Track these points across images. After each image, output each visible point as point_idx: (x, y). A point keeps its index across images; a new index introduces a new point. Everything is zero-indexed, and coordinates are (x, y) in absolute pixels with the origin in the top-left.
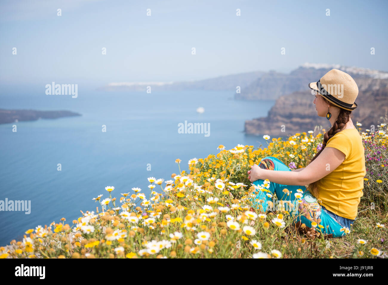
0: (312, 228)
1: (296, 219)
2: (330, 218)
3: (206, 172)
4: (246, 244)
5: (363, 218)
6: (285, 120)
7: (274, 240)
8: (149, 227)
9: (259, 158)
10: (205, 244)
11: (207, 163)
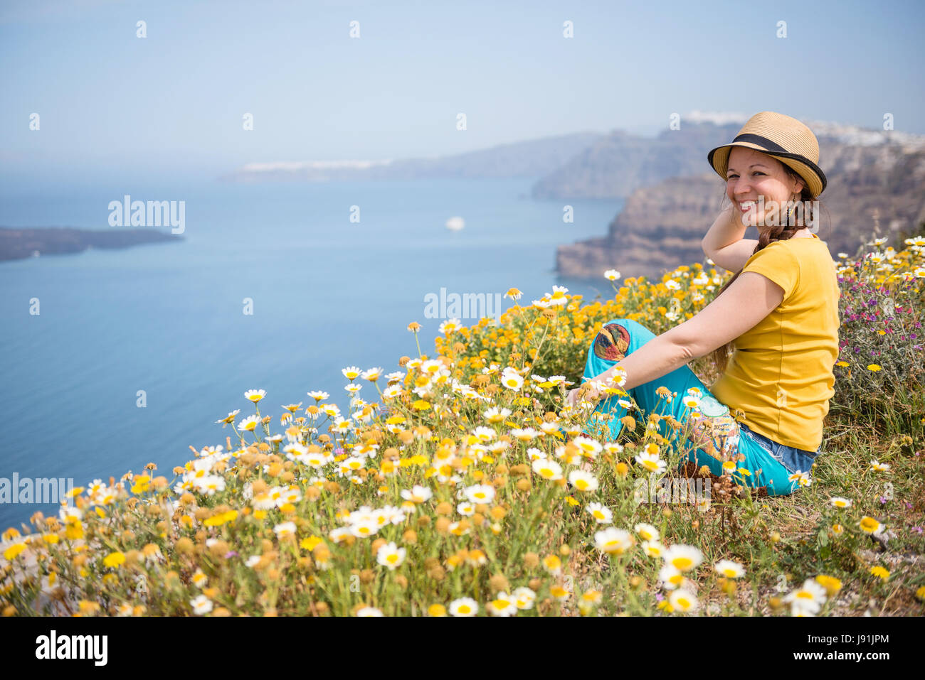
0: (723, 476)
1: (686, 456)
2: (761, 449)
3: (476, 356)
4: (574, 515)
5: (836, 453)
6: (647, 242)
7: (638, 506)
8: (350, 479)
9: (596, 323)
10: (482, 514)
11: (477, 337)
